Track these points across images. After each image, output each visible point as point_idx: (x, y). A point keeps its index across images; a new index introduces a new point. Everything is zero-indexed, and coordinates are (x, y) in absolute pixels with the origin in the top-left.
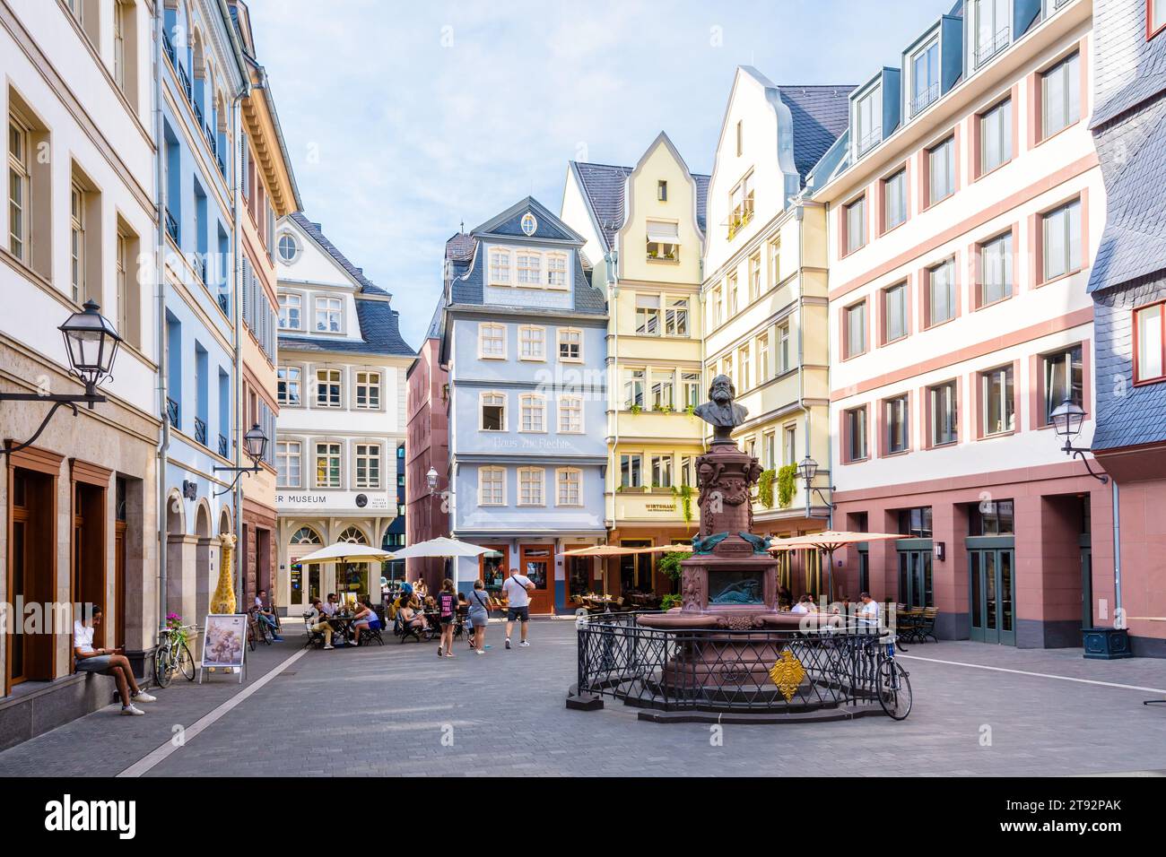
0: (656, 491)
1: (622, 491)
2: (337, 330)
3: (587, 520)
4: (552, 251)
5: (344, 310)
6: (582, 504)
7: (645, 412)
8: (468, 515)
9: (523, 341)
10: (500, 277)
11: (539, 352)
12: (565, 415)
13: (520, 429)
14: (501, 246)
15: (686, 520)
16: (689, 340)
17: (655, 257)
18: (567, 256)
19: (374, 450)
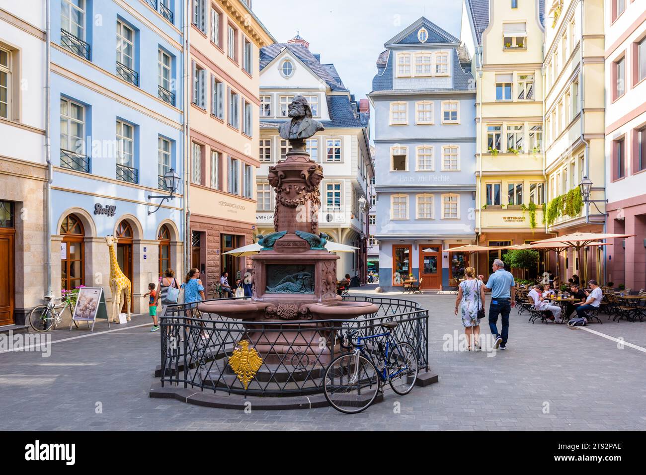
0: (511, 208)
1: (486, 208)
2: (316, 115)
3: (462, 228)
4: (438, 51)
5: (319, 103)
6: (459, 218)
7: (502, 154)
8: (384, 226)
9: (419, 112)
10: (404, 71)
11: (430, 118)
12: (447, 158)
13: (417, 169)
14: (404, 52)
15: (531, 227)
16: (534, 102)
17: (509, 47)
18: (449, 53)
19: (337, 187)
